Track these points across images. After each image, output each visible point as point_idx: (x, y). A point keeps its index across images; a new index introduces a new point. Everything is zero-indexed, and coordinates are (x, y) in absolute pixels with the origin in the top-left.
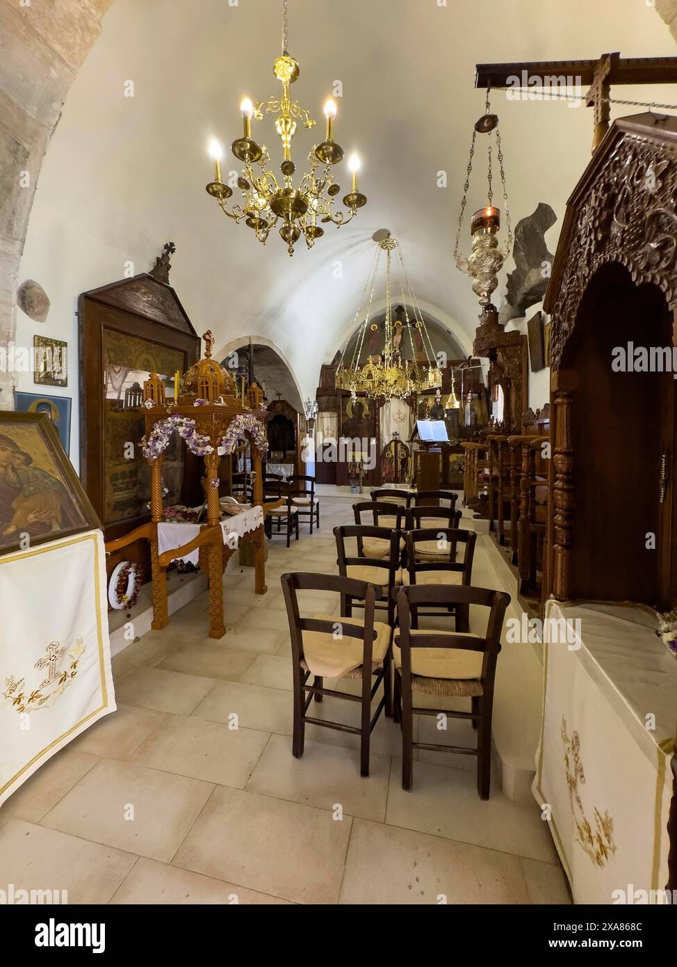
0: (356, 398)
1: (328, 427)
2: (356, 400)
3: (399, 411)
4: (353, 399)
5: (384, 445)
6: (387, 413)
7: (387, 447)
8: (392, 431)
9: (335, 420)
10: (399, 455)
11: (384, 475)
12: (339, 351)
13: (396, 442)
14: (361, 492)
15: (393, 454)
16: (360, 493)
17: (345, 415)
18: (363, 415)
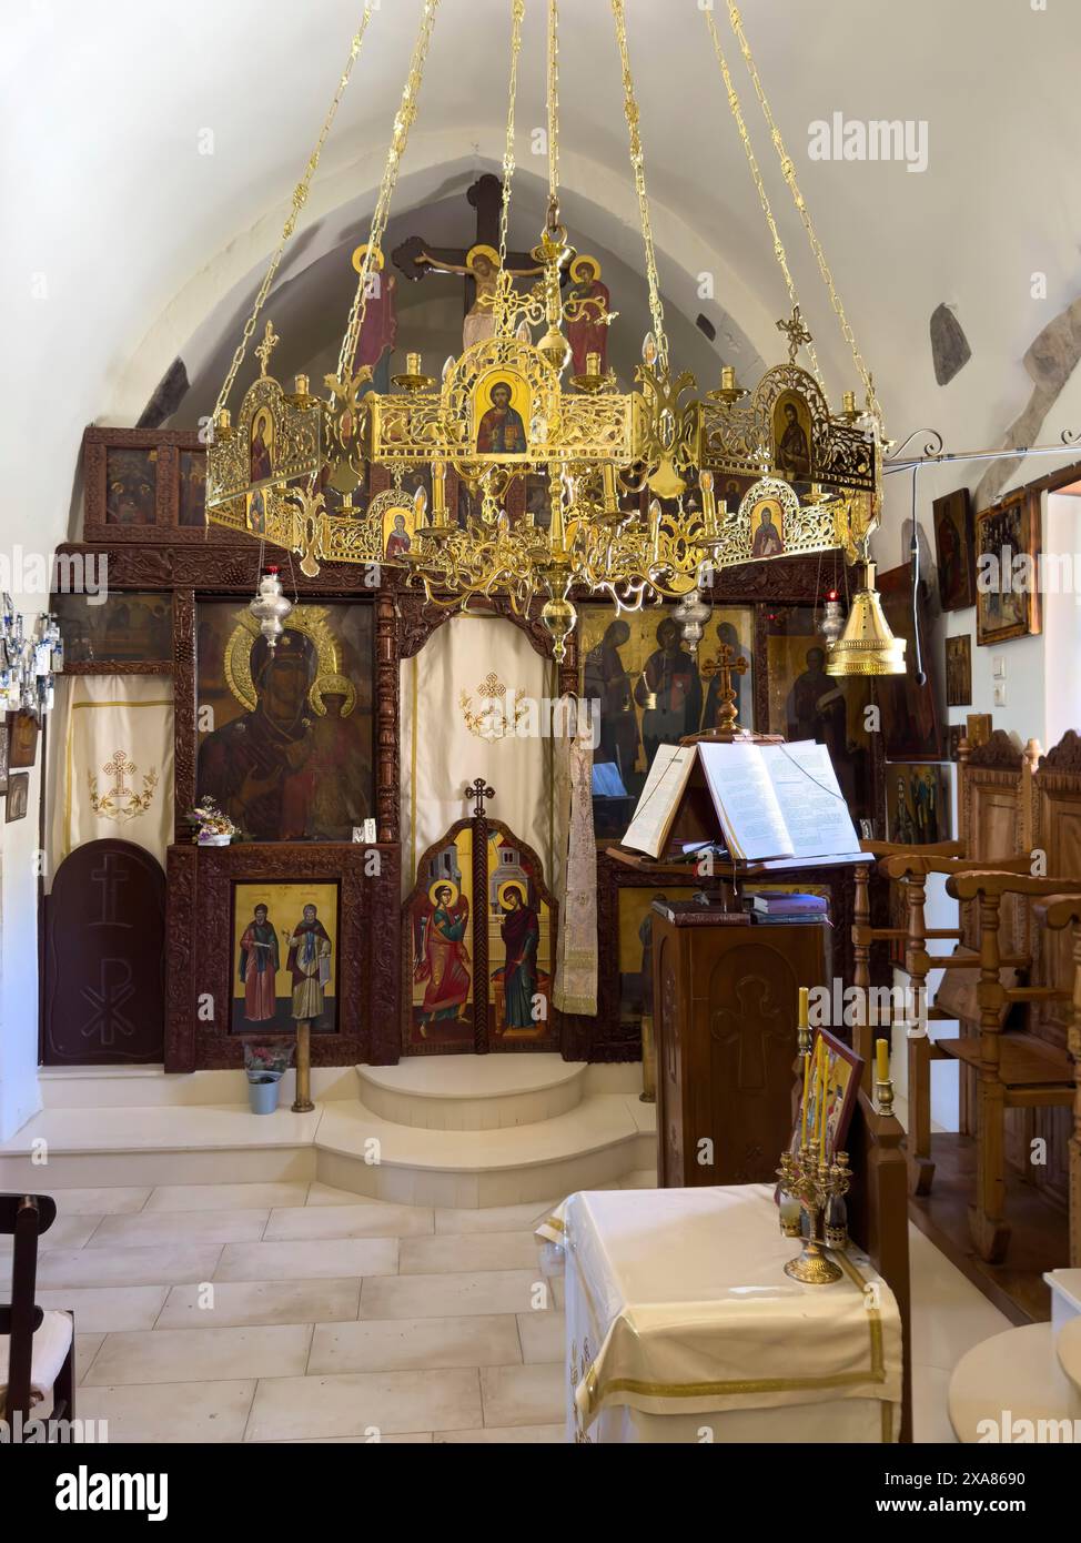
0: (283, 606)
1: (118, 756)
2: (283, 618)
3: (492, 677)
4: (266, 613)
5: (420, 847)
6: (436, 684)
7: (439, 854)
8: (461, 775)
9: (159, 721)
10: (496, 895)
11: (418, 995)
12: (178, 369)
13: (481, 827)
14: (302, 1105)
15: (467, 888)
16: (297, 1108)
17: (217, 694)
18: (315, 695)
